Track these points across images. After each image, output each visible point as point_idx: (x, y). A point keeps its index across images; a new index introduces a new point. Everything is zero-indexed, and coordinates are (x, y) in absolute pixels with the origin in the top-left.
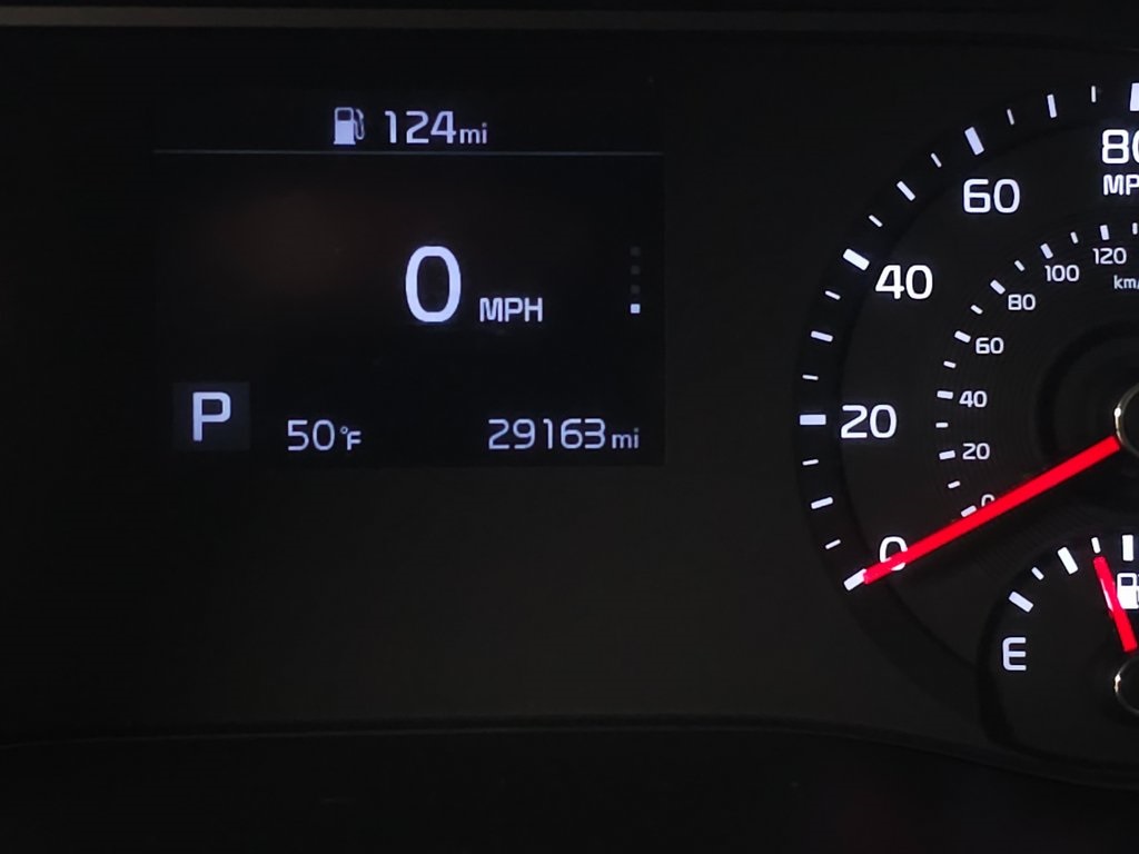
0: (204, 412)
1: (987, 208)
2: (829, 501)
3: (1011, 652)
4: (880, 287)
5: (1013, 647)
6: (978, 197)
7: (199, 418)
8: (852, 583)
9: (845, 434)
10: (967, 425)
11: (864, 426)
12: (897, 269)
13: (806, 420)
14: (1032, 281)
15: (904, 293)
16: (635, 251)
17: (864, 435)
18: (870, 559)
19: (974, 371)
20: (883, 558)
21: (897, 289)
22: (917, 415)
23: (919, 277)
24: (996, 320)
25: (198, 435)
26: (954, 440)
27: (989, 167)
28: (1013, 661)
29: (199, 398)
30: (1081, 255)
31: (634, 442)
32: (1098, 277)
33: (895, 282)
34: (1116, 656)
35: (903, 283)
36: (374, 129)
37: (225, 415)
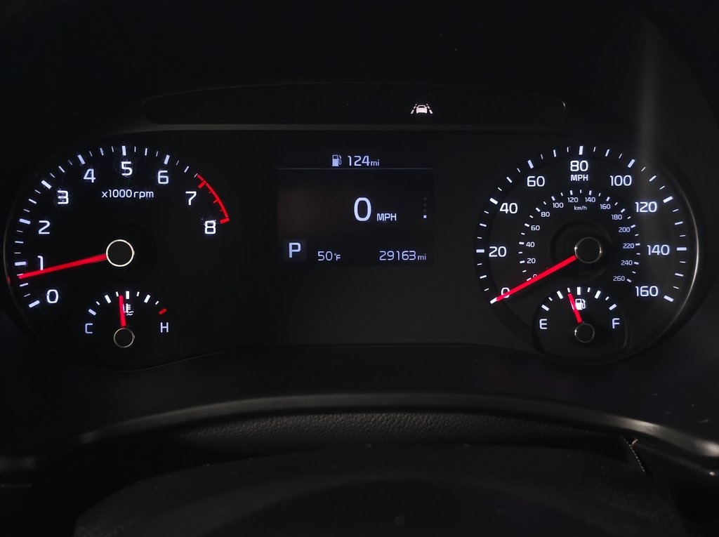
0: (293, 249)
1: (534, 185)
2: (485, 276)
3: (542, 324)
4: (501, 210)
5: (543, 322)
6: (532, 182)
7: (291, 251)
8: (493, 301)
9: (490, 256)
10: (529, 253)
11: (496, 253)
12: (506, 204)
13: (478, 251)
14: (548, 208)
15: (509, 212)
16: (425, 199)
17: (496, 256)
18: (498, 294)
19: (530, 236)
20: (502, 294)
21: (506, 211)
22: (513, 249)
23: (514, 207)
24: (538, 220)
25: (291, 256)
26: (522, 257)
27: (535, 172)
28: (543, 326)
29: (291, 245)
30: (564, 200)
31: (424, 258)
32: (569, 206)
33: (506, 208)
34: (575, 324)
35: (508, 208)
36: (344, 162)
37: (299, 250)
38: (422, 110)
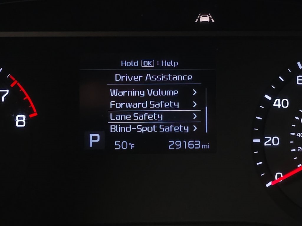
0: (93, 139)
2: (261, 163)
4: (274, 105)
6: (301, 80)
7: (91, 141)
8: (268, 185)
9: (265, 145)
10: (299, 142)
11: (271, 142)
12: (279, 100)
13: (255, 141)
15: (281, 106)
17: (271, 145)
18: (273, 179)
20: (276, 179)
21: (279, 105)
23: (285, 102)
25: (91, 145)
26: (295, 146)
29: (91, 135)
31: (208, 147)
33: (278, 103)
35: (281, 103)
37: (98, 140)
38: (205, 19)
